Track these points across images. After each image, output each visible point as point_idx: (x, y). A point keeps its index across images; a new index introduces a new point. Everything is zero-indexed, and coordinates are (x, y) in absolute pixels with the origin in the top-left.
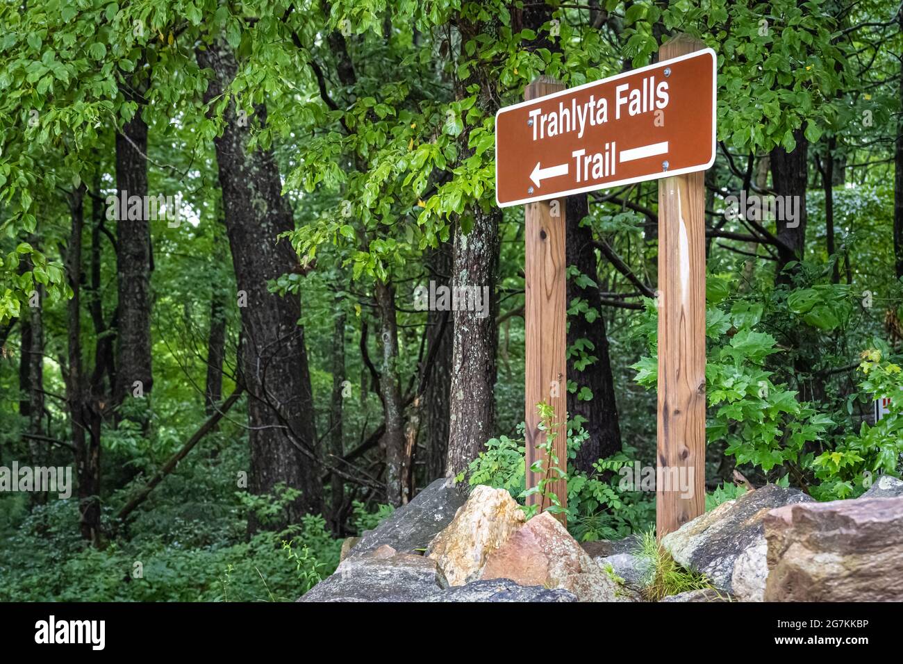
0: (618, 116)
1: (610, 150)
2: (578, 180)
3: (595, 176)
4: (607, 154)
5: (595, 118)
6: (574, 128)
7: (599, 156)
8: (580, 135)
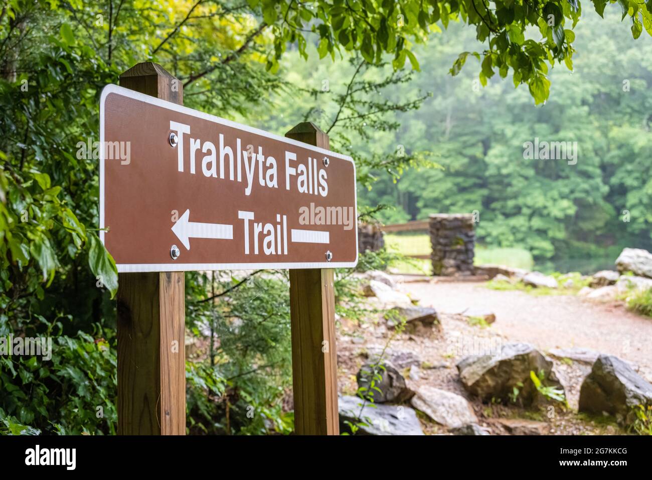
0: (288, 188)
1: (281, 223)
2: (247, 252)
3: (267, 252)
4: (279, 227)
5: (264, 178)
6: (239, 179)
7: (269, 227)
8: (248, 191)
